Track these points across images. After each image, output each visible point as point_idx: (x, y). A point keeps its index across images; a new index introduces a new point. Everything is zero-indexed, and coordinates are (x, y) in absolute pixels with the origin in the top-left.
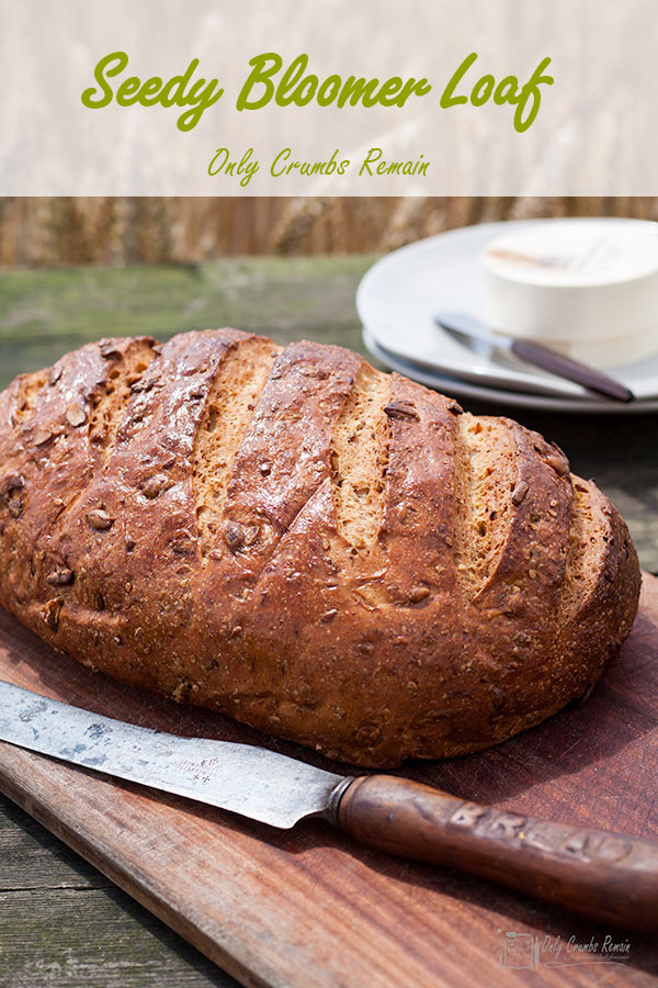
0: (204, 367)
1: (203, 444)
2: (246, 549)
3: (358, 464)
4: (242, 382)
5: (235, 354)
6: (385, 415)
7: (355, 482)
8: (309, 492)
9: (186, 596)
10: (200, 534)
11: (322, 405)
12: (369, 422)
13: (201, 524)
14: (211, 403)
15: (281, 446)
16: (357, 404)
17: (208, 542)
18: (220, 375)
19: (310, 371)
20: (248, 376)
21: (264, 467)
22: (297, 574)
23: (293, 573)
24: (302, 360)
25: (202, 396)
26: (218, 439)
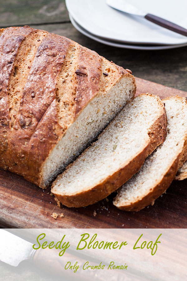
0: (13, 49)
1: (12, 82)
2: (27, 127)
3: (66, 92)
4: (27, 54)
5: (24, 42)
6: (76, 74)
7: (64, 101)
8: (48, 105)
9: (5, 141)
10: (10, 119)
11: (54, 68)
12: (70, 74)
13: (11, 115)
14: (15, 65)
15: (39, 86)
16: (66, 66)
17: (13, 122)
18: (18, 53)
19: (50, 54)
20: (29, 51)
21: (33, 95)
22: (44, 139)
23: (42, 138)
24: (48, 48)
25: (12, 63)
26: (17, 80)
